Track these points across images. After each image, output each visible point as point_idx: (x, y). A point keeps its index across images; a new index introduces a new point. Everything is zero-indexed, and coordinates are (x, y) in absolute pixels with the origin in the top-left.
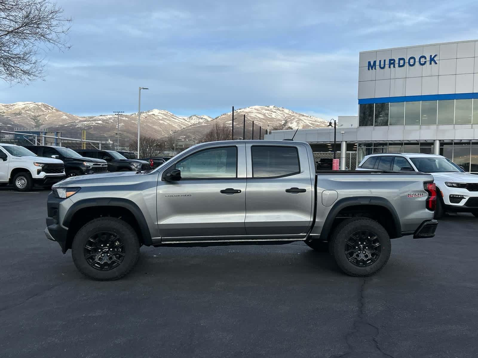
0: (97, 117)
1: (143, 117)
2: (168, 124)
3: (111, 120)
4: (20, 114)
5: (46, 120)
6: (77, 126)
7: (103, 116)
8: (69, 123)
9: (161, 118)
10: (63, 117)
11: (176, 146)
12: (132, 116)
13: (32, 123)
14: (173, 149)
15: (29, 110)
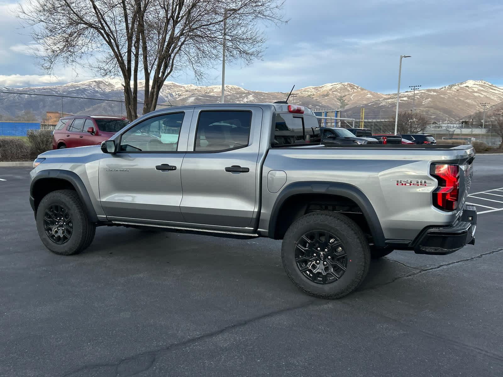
0: (402, 94)
1: (455, 90)
2: (485, 97)
3: (417, 96)
4: (327, 95)
5: (351, 100)
6: (381, 104)
7: (409, 92)
8: (373, 101)
9: (476, 90)
10: (368, 96)
11: (486, 122)
12: (442, 90)
13: (338, 103)
14: (481, 126)
15: (336, 91)
